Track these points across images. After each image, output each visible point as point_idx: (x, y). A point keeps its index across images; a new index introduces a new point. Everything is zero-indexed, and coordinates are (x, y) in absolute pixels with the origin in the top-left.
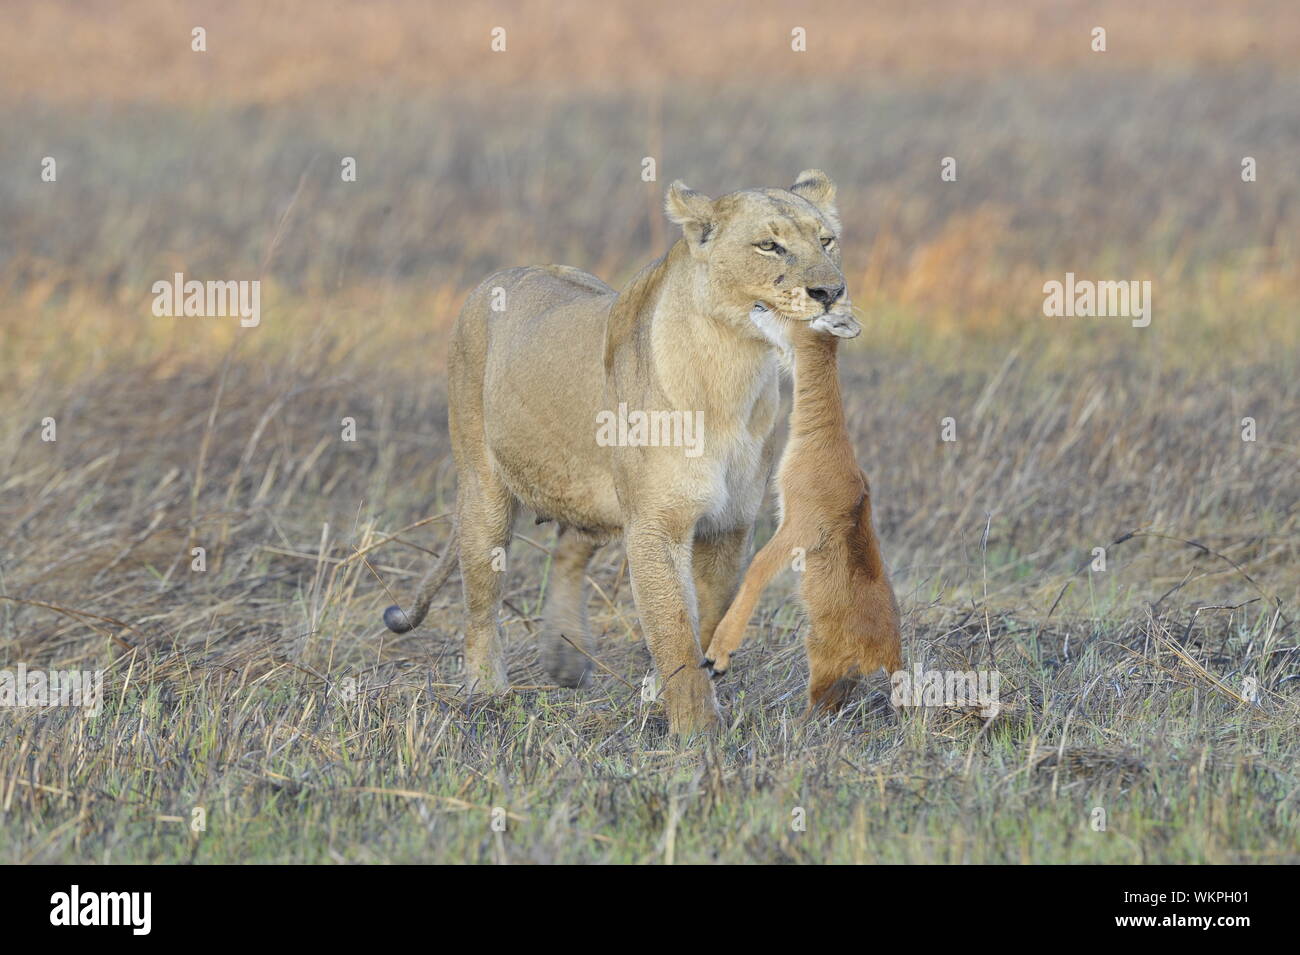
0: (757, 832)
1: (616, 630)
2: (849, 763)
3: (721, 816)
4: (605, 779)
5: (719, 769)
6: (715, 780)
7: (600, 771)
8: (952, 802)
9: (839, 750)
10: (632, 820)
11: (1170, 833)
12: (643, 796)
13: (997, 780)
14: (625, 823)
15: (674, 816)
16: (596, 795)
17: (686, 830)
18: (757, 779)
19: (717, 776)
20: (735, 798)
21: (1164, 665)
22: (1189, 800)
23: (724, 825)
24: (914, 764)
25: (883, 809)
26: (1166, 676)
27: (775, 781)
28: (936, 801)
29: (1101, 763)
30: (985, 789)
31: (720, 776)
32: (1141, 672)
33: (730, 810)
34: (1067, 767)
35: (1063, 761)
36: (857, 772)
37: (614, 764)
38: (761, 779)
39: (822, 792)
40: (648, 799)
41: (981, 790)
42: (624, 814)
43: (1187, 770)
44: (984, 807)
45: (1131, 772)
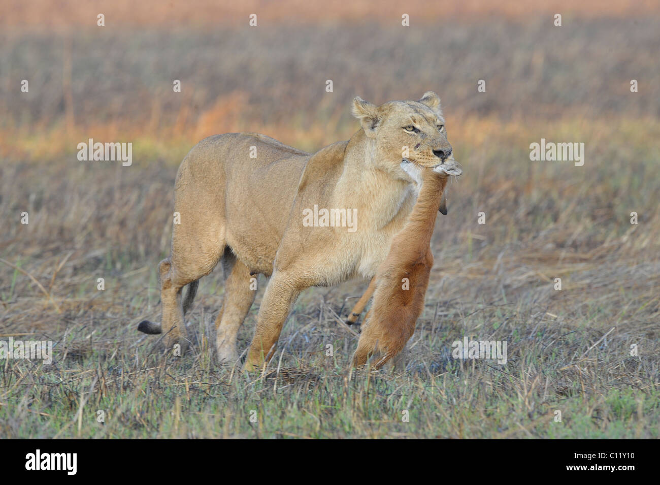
0: (124, 411)
1: (50, 308)
2: (170, 376)
3: (105, 403)
4: (45, 384)
5: (104, 378)
6: (102, 385)
7: (43, 380)
8: (223, 396)
9: (165, 369)
10: (60, 405)
11: (333, 412)
12: (65, 393)
13: (246, 385)
14: (56, 407)
15: (82, 403)
16: (41, 392)
17: (87, 410)
18: (124, 384)
19: (103, 382)
20: (113, 394)
21: (330, 326)
22: (344, 395)
23: (107, 408)
24: (204, 377)
25: (189, 399)
26: (331, 331)
27: (133, 385)
28: (215, 395)
29: (299, 376)
30: (240, 389)
31: (105, 383)
32: (318, 330)
33: (110, 400)
34: (281, 378)
35: (279, 375)
36: (174, 381)
37: (50, 376)
38: (126, 384)
39: (157, 391)
40: (68, 394)
41: (238, 390)
42: (55, 402)
43: (342, 379)
44: (239, 399)
45: (314, 381)
